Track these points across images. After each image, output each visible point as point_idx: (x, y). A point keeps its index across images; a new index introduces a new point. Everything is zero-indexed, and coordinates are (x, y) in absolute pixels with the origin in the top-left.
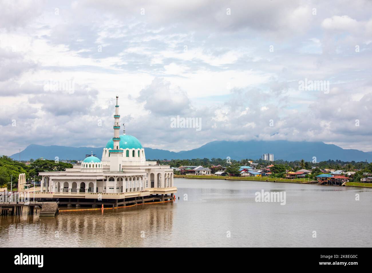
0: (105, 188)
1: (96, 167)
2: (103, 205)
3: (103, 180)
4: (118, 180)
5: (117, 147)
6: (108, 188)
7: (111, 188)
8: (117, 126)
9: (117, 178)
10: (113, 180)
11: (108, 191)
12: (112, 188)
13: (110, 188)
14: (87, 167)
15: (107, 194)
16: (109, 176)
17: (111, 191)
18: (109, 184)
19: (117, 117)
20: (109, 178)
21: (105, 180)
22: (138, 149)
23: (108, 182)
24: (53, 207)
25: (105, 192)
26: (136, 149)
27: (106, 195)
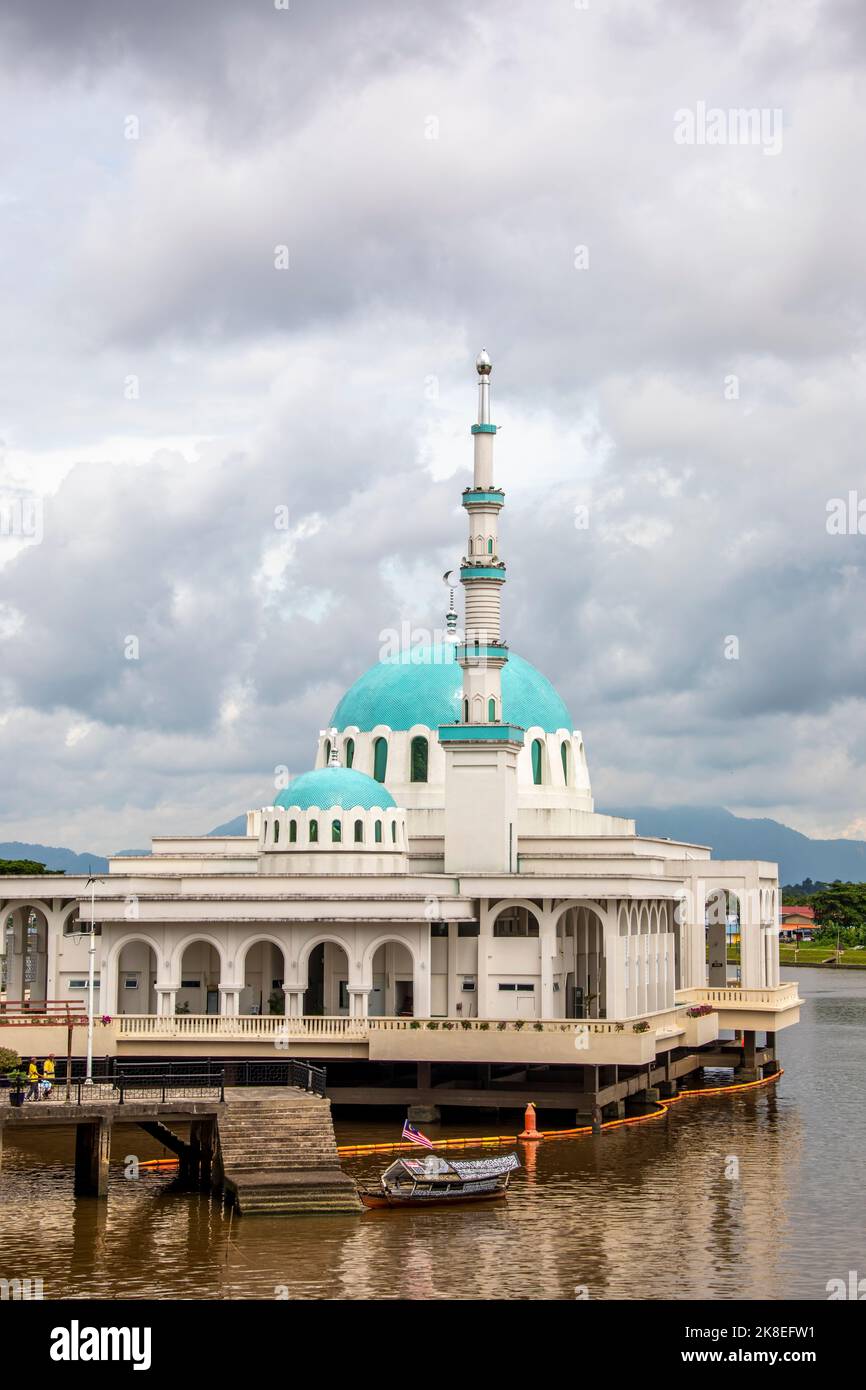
0: (470, 987)
1: (358, 837)
2: (531, 1112)
3: (453, 932)
4: (566, 928)
5: (492, 702)
6: (487, 987)
7: (510, 987)
8: (486, 560)
9: (560, 911)
10: (532, 928)
11: (493, 1004)
12: (522, 987)
13: (503, 987)
14: (293, 838)
15: (485, 1026)
16: (493, 902)
17: (514, 1007)
18: (497, 957)
19: (479, 499)
20: (498, 910)
21: (469, 929)
22: (559, 731)
23: (486, 940)
24: (305, 1133)
25: (466, 1009)
26: (550, 735)
27: (474, 1032)
